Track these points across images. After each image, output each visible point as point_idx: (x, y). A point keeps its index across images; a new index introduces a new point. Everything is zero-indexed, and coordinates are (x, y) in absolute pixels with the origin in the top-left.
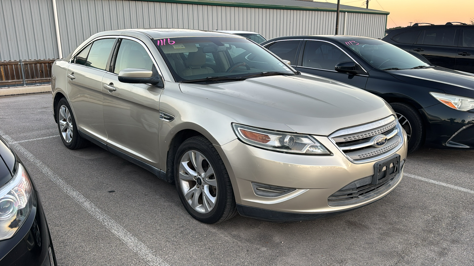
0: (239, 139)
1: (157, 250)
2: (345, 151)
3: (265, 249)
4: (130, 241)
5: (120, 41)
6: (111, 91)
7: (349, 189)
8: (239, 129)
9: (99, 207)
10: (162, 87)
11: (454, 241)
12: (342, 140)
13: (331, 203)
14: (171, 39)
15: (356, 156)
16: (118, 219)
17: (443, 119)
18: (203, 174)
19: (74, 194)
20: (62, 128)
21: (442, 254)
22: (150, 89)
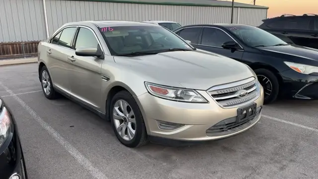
0: (149, 92)
1: (95, 164)
2: (217, 100)
3: (166, 164)
4: (80, 158)
5: (79, 29)
6: (72, 61)
7: (220, 125)
8: (149, 85)
9: (62, 136)
10: (103, 58)
11: (291, 161)
12: (216, 93)
13: (208, 134)
14: (110, 28)
15: (225, 103)
16: (74, 144)
17: (294, 80)
18: (128, 115)
19: (48, 128)
20: (44, 85)
21: (282, 169)
22: (96, 60)
